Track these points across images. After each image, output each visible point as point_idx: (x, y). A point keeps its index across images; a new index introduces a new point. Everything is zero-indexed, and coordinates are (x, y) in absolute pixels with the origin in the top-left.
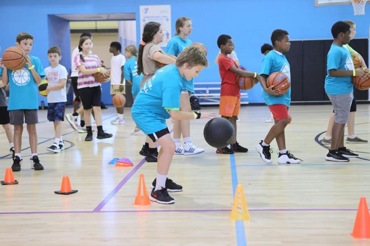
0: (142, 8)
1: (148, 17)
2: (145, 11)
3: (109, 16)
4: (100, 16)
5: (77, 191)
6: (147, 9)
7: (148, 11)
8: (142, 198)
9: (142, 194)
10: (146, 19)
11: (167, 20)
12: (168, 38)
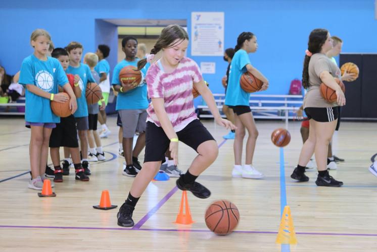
0: (194, 15)
1: (200, 24)
2: (197, 18)
3: (159, 22)
5: (117, 206)
6: (199, 16)
7: (200, 18)
8: (184, 216)
9: (184, 212)
10: (198, 26)
11: (220, 28)
12: (220, 46)
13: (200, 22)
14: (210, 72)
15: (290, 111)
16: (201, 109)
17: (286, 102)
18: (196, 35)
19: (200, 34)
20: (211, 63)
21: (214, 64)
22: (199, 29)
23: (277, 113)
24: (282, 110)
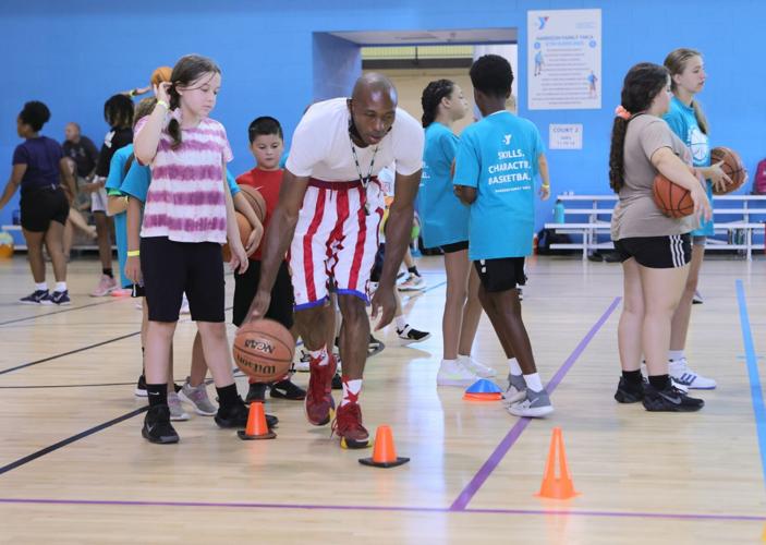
0: (533, 16)
1: (546, 38)
2: (540, 23)
3: (453, 35)
4: (434, 34)
5: (408, 460)
6: (546, 19)
7: (547, 23)
8: (557, 480)
9: (557, 474)
10: (542, 42)
11: (593, 44)
12: (593, 87)
13: (545, 32)
14: (570, 147)
15: (755, 232)
16: (554, 230)
17: (745, 211)
18: (539, 62)
19: (546, 60)
20: (574, 126)
21: (580, 127)
22: (544, 49)
23: (727, 238)
24: (738, 230)
